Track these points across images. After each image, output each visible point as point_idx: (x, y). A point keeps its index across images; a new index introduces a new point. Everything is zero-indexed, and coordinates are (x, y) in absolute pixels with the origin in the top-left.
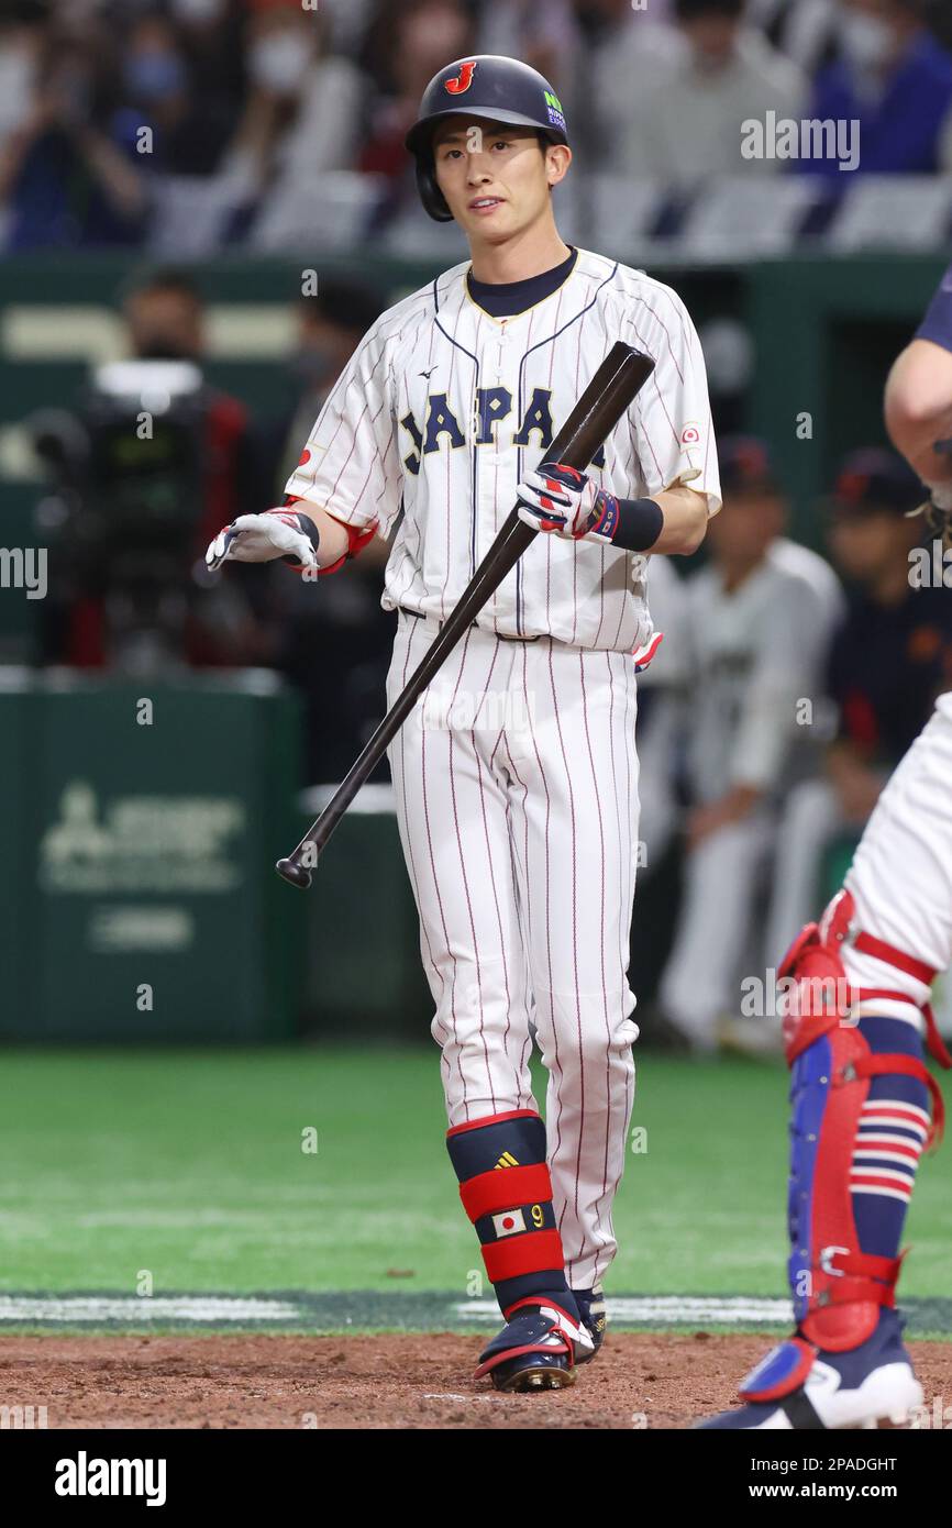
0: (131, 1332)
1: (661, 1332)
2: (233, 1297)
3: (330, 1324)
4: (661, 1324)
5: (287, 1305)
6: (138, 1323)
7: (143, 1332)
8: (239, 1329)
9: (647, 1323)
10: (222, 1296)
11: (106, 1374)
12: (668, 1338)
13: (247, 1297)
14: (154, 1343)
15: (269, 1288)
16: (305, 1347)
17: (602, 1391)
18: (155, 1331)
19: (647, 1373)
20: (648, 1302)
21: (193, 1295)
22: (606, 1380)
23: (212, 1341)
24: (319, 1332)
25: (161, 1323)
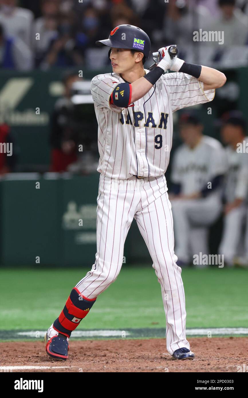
0: (88, 339)
1: (221, 337)
2: (113, 330)
3: (138, 336)
4: (221, 335)
5: (127, 332)
6: (89, 337)
7: (91, 339)
8: (115, 338)
9: (218, 335)
10: (111, 330)
11: (82, 350)
12: (223, 338)
13: (117, 330)
14: (94, 342)
15: (122, 327)
16: (132, 342)
17: (206, 352)
18: (94, 339)
19: (218, 347)
20: (218, 329)
21: (103, 330)
22: (207, 349)
23: (108, 341)
24: (135, 338)
25: (96, 337)
